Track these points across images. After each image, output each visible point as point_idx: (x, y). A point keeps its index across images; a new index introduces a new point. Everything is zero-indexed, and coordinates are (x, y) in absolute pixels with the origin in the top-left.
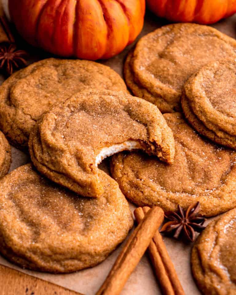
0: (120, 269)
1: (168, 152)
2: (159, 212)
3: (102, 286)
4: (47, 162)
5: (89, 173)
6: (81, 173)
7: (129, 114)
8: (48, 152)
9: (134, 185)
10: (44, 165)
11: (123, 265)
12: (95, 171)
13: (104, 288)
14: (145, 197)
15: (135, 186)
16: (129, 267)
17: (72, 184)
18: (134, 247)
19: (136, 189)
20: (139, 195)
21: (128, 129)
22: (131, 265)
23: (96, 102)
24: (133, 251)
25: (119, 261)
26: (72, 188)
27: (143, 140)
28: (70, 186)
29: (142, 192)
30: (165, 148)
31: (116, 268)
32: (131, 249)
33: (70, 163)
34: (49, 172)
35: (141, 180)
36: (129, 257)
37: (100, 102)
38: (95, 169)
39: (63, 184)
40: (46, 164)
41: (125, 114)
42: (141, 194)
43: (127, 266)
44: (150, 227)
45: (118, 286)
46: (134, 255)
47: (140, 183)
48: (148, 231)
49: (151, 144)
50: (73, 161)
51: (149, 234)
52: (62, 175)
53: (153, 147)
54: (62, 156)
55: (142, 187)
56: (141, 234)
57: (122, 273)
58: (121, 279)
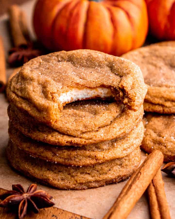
0: (127, 196)
1: (134, 99)
2: (159, 154)
3: (110, 210)
4: (17, 90)
5: (50, 99)
6: (42, 99)
7: (111, 70)
8: (21, 83)
9: (156, 142)
10: (14, 92)
11: (129, 193)
12: (56, 99)
13: (112, 210)
14: (168, 149)
15: (158, 142)
16: (135, 195)
17: (31, 109)
18: (138, 179)
19: (159, 145)
20: (163, 148)
21: (104, 77)
22: (136, 193)
23: (84, 56)
24: (137, 183)
25: (125, 191)
26: (31, 112)
27: (113, 87)
28: (29, 109)
29: (165, 146)
30: (132, 95)
31: (122, 195)
32: (136, 181)
33: (35, 90)
34: (16, 97)
35: (163, 137)
36: (134, 187)
37: (87, 57)
38: (56, 98)
39: (24, 108)
40: (16, 91)
41: (107, 69)
42: (164, 148)
43: (133, 193)
44: (152, 165)
45: (126, 209)
46: (139, 186)
47: (163, 140)
48: (151, 168)
49: (120, 91)
50: (38, 89)
51: (151, 170)
52: (26, 101)
53: (121, 94)
54: (30, 83)
55: (164, 142)
56: (144, 170)
57: (128, 199)
58: (128, 203)
